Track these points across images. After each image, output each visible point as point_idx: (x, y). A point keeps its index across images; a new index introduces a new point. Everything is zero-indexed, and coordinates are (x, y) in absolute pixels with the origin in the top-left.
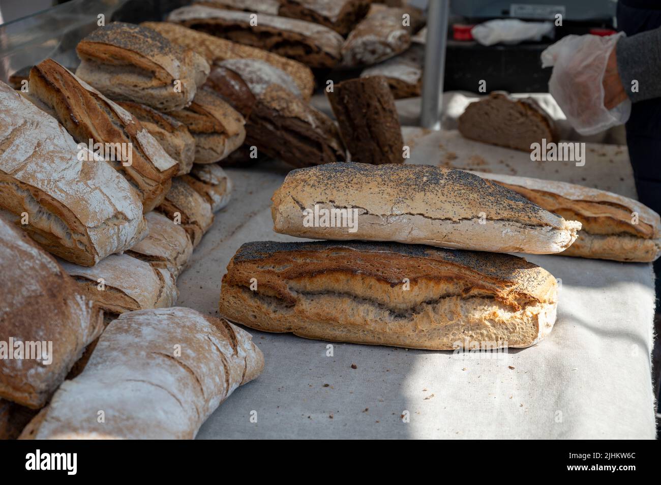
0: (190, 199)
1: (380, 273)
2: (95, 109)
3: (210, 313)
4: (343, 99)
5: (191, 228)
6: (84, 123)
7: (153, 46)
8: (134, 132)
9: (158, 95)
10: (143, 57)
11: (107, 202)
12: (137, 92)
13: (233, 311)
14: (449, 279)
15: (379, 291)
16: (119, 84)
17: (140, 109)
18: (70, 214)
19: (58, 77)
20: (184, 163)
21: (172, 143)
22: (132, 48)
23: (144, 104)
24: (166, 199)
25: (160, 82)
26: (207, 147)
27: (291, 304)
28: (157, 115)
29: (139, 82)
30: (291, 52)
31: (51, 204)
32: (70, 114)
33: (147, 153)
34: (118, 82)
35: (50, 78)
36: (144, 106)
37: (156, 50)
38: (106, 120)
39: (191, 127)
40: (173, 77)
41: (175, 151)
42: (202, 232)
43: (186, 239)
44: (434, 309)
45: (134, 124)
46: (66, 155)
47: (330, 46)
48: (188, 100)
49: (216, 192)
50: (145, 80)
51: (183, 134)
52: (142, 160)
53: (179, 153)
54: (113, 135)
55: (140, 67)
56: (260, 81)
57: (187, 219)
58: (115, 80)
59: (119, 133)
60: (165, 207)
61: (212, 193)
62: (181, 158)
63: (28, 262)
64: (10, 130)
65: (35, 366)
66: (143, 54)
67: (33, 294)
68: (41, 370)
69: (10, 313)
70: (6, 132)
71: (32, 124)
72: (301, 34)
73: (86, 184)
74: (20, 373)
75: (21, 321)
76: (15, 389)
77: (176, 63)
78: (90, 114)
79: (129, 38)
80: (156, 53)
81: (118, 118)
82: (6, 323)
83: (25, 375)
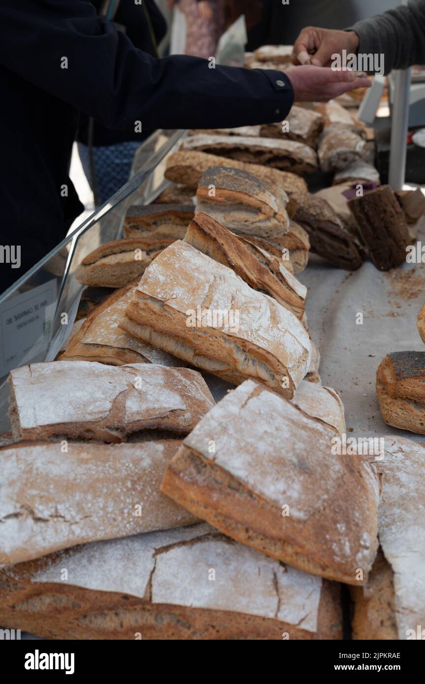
2: (245, 252)
3: (369, 419)
6: (239, 266)
7: (253, 185)
8: (277, 268)
9: (264, 227)
10: (250, 196)
11: (296, 342)
12: (248, 226)
16: (233, 221)
18: (274, 359)
19: (211, 227)
22: (241, 190)
23: (256, 236)
25: (266, 216)
29: (248, 217)
30: (280, 165)
31: (258, 352)
32: (227, 259)
33: (291, 285)
34: (231, 219)
35: (206, 230)
36: (256, 238)
37: (256, 189)
38: (255, 260)
40: (274, 210)
45: (274, 261)
46: (256, 305)
47: (309, 158)
50: (253, 215)
52: (288, 291)
54: (263, 273)
55: (246, 205)
58: (229, 218)
59: (267, 270)
63: (321, 441)
64: (207, 288)
65: (361, 549)
66: (251, 194)
67: (340, 475)
68: (366, 552)
69: (329, 499)
70: (205, 290)
71: (220, 278)
72: (287, 151)
73: (278, 328)
74: (350, 560)
75: (339, 506)
76: (346, 574)
77: (273, 198)
78: (242, 256)
79: (233, 180)
80: (258, 192)
81: (264, 257)
82: (328, 511)
83: (354, 560)
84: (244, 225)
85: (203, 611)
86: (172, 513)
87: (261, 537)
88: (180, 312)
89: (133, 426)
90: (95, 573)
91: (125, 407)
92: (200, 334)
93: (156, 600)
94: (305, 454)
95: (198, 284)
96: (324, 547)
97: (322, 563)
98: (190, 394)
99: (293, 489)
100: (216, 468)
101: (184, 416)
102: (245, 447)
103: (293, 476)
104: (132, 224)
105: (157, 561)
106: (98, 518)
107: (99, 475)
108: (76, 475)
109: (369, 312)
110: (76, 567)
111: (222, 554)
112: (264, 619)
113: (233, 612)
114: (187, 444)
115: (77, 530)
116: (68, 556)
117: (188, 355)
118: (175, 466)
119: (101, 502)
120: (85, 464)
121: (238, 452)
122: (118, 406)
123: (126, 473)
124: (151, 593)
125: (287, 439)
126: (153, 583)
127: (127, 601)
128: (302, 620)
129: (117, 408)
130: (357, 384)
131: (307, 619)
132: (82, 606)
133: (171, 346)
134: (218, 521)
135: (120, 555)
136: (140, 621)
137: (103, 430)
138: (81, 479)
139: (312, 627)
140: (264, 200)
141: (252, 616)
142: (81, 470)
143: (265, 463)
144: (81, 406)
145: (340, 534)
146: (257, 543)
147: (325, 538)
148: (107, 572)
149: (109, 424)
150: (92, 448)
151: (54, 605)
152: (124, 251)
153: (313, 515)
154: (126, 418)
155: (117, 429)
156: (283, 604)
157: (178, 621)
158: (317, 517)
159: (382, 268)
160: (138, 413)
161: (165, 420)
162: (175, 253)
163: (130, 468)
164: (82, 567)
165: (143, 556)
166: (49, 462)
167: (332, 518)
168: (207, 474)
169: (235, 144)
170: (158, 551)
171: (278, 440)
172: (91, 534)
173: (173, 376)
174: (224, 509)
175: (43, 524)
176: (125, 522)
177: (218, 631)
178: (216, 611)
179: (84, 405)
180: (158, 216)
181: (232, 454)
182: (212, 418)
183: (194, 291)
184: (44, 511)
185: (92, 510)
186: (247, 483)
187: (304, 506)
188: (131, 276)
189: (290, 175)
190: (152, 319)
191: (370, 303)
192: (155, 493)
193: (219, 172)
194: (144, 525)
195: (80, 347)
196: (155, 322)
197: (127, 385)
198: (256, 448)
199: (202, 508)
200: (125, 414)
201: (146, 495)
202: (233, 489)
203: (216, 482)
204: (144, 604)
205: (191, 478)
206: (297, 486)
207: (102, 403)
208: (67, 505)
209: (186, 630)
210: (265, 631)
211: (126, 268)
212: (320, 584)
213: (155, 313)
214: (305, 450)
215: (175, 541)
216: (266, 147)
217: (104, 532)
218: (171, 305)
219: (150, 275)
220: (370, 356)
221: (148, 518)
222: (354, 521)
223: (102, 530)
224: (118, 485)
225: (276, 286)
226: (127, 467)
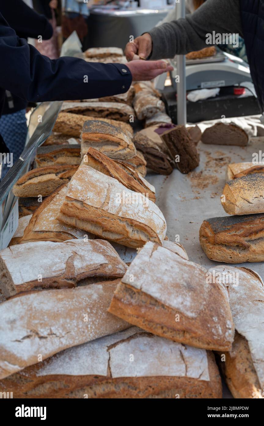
6: (117, 177)
7: (113, 130)
8: (137, 176)
9: (123, 153)
10: (113, 136)
11: (159, 218)
12: (113, 154)
13: (220, 257)
16: (104, 151)
18: (149, 229)
19: (98, 156)
22: (107, 133)
25: (123, 147)
27: (248, 248)
29: (113, 149)
31: (140, 226)
32: (109, 173)
33: (146, 186)
34: (104, 150)
35: (96, 157)
38: (125, 173)
40: (128, 144)
45: (136, 172)
48: (135, 153)
50: (116, 147)
52: (145, 189)
59: (133, 178)
63: (196, 272)
64: (106, 191)
65: (227, 330)
66: (113, 135)
67: (209, 290)
68: (230, 331)
69: (206, 304)
70: (105, 192)
71: (112, 185)
72: (117, 109)
73: (148, 211)
74: (222, 337)
75: (212, 307)
76: (220, 345)
77: (126, 136)
78: (118, 171)
79: (101, 128)
80: (117, 133)
81: (130, 171)
82: (207, 311)
83: (225, 337)
84: (111, 153)
85: (143, 378)
86: (114, 324)
87: (170, 331)
88: (93, 207)
89: (81, 276)
90: (75, 365)
91: (73, 266)
92: (106, 218)
93: (115, 376)
94: (189, 280)
95: (101, 189)
96: (208, 331)
97: (207, 341)
98: (108, 254)
99: (186, 300)
100: (141, 294)
101: (108, 267)
102: (157, 279)
103: (186, 293)
104: (41, 158)
105: (110, 353)
106: (75, 332)
107: (71, 307)
108: (58, 308)
109: (183, 198)
110: (63, 363)
111: (148, 344)
112: (179, 378)
113: (161, 376)
114: (124, 282)
115: (64, 341)
116: (56, 358)
117: (99, 232)
118: (117, 296)
119: (75, 322)
120: (61, 301)
121: (153, 283)
122: (69, 265)
123: (85, 304)
124: (110, 372)
125: (178, 272)
126: (111, 366)
127: (97, 379)
128: (201, 375)
129: (69, 267)
130: (187, 240)
131: (203, 374)
132: (70, 386)
133: (89, 227)
134: (145, 325)
135: (88, 353)
136: (106, 390)
137: (63, 281)
138: (61, 310)
139: (207, 378)
140: (121, 138)
141: (172, 377)
142: (60, 305)
143: (169, 287)
144: (48, 268)
145: (215, 323)
146: (168, 334)
147: (207, 327)
148: (82, 364)
149: (66, 276)
150: (63, 291)
151: (52, 388)
152: (42, 175)
153: (200, 314)
154: (76, 272)
155: (71, 279)
156: (189, 367)
157: (129, 387)
158: (202, 315)
159: (184, 172)
160: (82, 268)
161: (98, 270)
162: (83, 172)
163: (87, 301)
164: (66, 363)
165: (102, 352)
166: (41, 303)
167: (210, 315)
168: (137, 297)
169: (86, 107)
170: (110, 348)
171: (174, 274)
172: (71, 342)
173: (96, 244)
174: (149, 317)
175: (44, 340)
176: (89, 333)
177: (153, 389)
178: (151, 377)
179: (50, 267)
180: (57, 152)
181: (150, 284)
182: (135, 265)
183: (99, 193)
184: (44, 332)
185: (71, 328)
186: (161, 300)
187: (194, 309)
188: (48, 189)
189: (122, 123)
190: (77, 212)
191: (182, 192)
192: (104, 314)
193: (92, 124)
194: (100, 333)
195: (32, 233)
196: (79, 214)
197: (72, 253)
198: (163, 279)
199: (135, 319)
200: (75, 270)
201: (99, 315)
202: (153, 305)
203: (143, 302)
204: (108, 380)
205: (128, 302)
206: (189, 299)
207: (60, 265)
208: (57, 327)
209: (134, 391)
210: (181, 385)
211: (44, 185)
212: (206, 354)
213: (78, 209)
214: (189, 277)
215: (118, 340)
216: (104, 108)
217: (78, 340)
218: (87, 203)
219: (73, 187)
220: (190, 223)
221: (102, 329)
222: (221, 314)
223: (77, 339)
224: (83, 311)
225: (139, 187)
226: (85, 300)
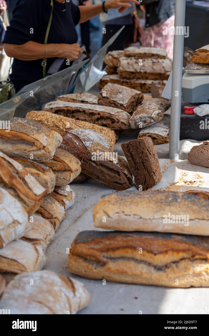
0: (54, 205)
1: (148, 248)
2: (3, 165)
4: (130, 149)
5: (54, 221)
7: (33, 129)
8: (23, 176)
9: (36, 154)
14: (184, 251)
15: (149, 257)
16: (17, 149)
17: (27, 162)
20: (50, 188)
21: (44, 178)
22: (23, 131)
24: (41, 206)
26: (62, 178)
27: (104, 264)
28: (36, 164)
29: (26, 148)
33: (30, 187)
37: (35, 132)
39: (53, 168)
40: (43, 145)
41: (45, 182)
42: (60, 222)
43: (51, 227)
44: (177, 266)
45: (24, 172)
47: (124, 119)
48: (51, 156)
49: (67, 199)
50: (29, 147)
51: (49, 173)
52: (27, 190)
53: (47, 183)
55: (27, 141)
56: (89, 140)
57: (52, 217)
58: (15, 147)
59: (16, 177)
60: (41, 211)
61: (65, 200)
62: (48, 186)
66: (29, 134)
79: (21, 126)
81: (15, 169)
84: (24, 152)
140: (37, 138)
216: (96, 111)
225: (20, 187)
